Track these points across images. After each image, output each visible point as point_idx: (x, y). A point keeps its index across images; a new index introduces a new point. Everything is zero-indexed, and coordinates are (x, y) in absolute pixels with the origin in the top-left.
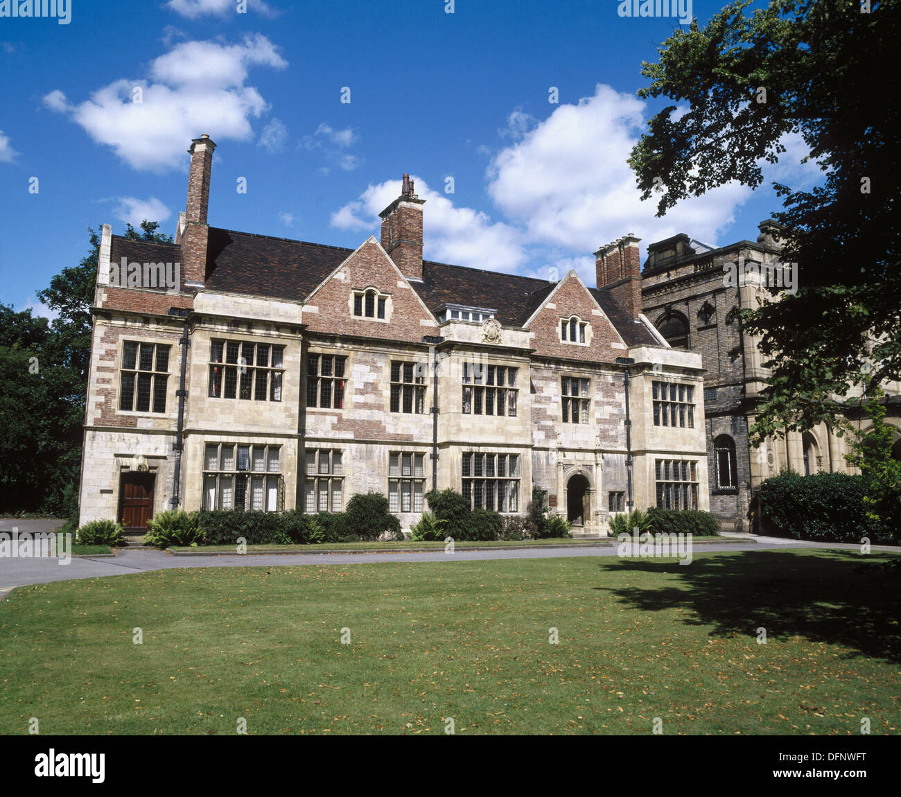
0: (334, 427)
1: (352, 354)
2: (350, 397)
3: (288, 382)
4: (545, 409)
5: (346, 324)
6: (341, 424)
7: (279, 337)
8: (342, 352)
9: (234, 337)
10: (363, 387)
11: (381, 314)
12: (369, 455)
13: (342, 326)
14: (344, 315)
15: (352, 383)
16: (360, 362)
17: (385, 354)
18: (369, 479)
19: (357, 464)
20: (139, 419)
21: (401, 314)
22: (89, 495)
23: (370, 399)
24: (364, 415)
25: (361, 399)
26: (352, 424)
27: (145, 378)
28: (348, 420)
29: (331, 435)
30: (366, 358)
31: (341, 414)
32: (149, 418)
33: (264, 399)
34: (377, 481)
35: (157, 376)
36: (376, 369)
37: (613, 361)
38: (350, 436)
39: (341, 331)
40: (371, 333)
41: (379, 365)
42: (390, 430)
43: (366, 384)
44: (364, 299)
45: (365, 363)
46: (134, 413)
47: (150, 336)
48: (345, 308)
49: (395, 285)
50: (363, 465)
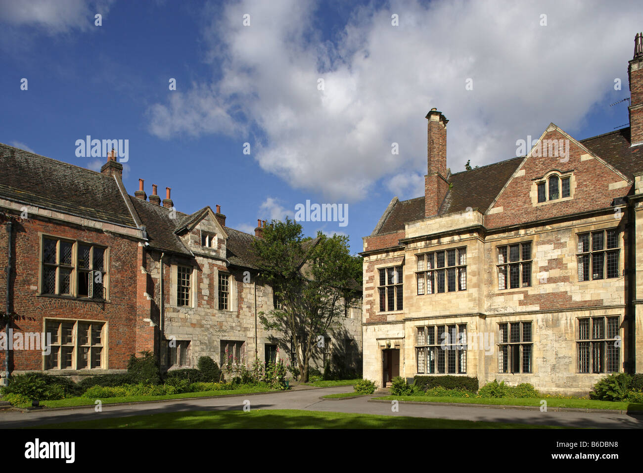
0: (521, 303)
1: (535, 239)
2: (537, 275)
3: (470, 274)
5: (527, 213)
6: (527, 299)
7: (461, 240)
8: (526, 238)
10: (547, 264)
11: (566, 193)
12: (555, 324)
13: (525, 216)
14: (526, 206)
15: (537, 262)
16: (543, 243)
17: (568, 229)
18: (556, 345)
19: (544, 332)
20: (388, 316)
21: (586, 186)
23: (555, 273)
24: (549, 288)
25: (545, 275)
26: (538, 298)
27: (391, 288)
28: (534, 295)
29: (520, 309)
30: (550, 238)
31: (527, 291)
32: (393, 314)
33: (454, 290)
34: (564, 345)
35: (397, 286)
36: (559, 245)
38: (536, 308)
39: (524, 219)
40: (555, 213)
41: (562, 241)
42: (577, 298)
43: (550, 261)
44: (547, 185)
45: (549, 242)
46: (387, 312)
47: (391, 262)
48: (528, 200)
49: (579, 161)
50: (550, 332)
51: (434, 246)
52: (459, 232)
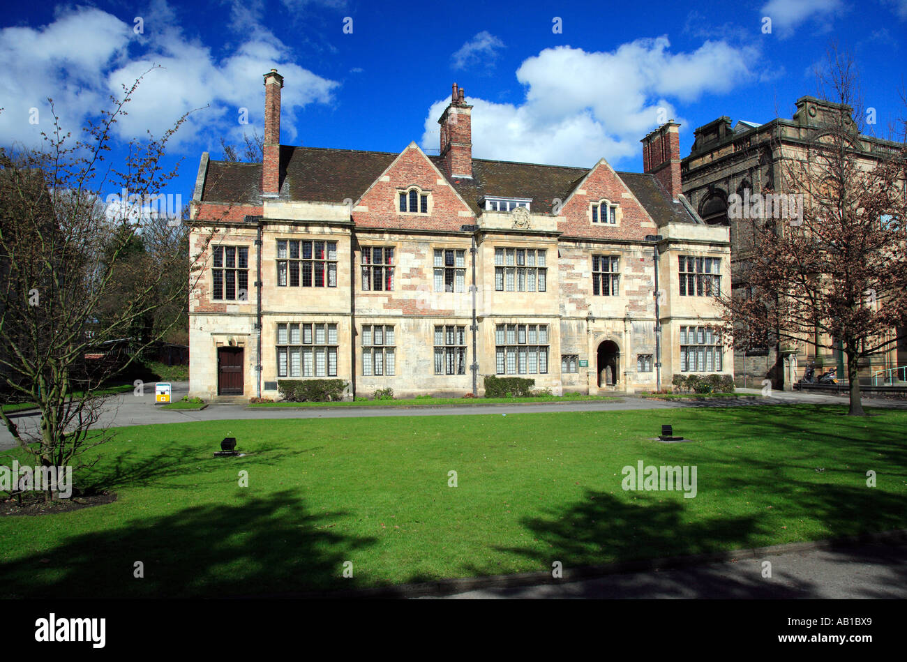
0: (385, 306)
1: (399, 245)
2: (397, 280)
3: (341, 271)
4: (576, 285)
5: (391, 219)
6: (391, 304)
7: (332, 233)
8: (390, 244)
9: (295, 237)
10: (409, 272)
11: (424, 209)
12: (416, 328)
13: (389, 221)
14: (390, 212)
15: (400, 269)
16: (406, 251)
17: (427, 242)
18: (417, 349)
19: (406, 336)
20: (228, 306)
21: (441, 208)
22: (194, 363)
23: (415, 281)
24: (410, 295)
25: (407, 282)
26: (401, 303)
27: (230, 272)
28: (397, 300)
29: (385, 312)
30: (411, 247)
31: (391, 295)
32: (234, 304)
33: (323, 286)
34: (424, 349)
35: (240, 272)
36: (421, 256)
37: (643, 238)
38: (400, 312)
39: (389, 225)
40: (416, 225)
41: (422, 252)
42: (434, 307)
43: (412, 269)
44: (408, 197)
45: (411, 251)
46: (224, 301)
47: (232, 240)
48: (391, 207)
49: (436, 183)
50: (412, 336)
51: (301, 233)
52: (331, 225)
